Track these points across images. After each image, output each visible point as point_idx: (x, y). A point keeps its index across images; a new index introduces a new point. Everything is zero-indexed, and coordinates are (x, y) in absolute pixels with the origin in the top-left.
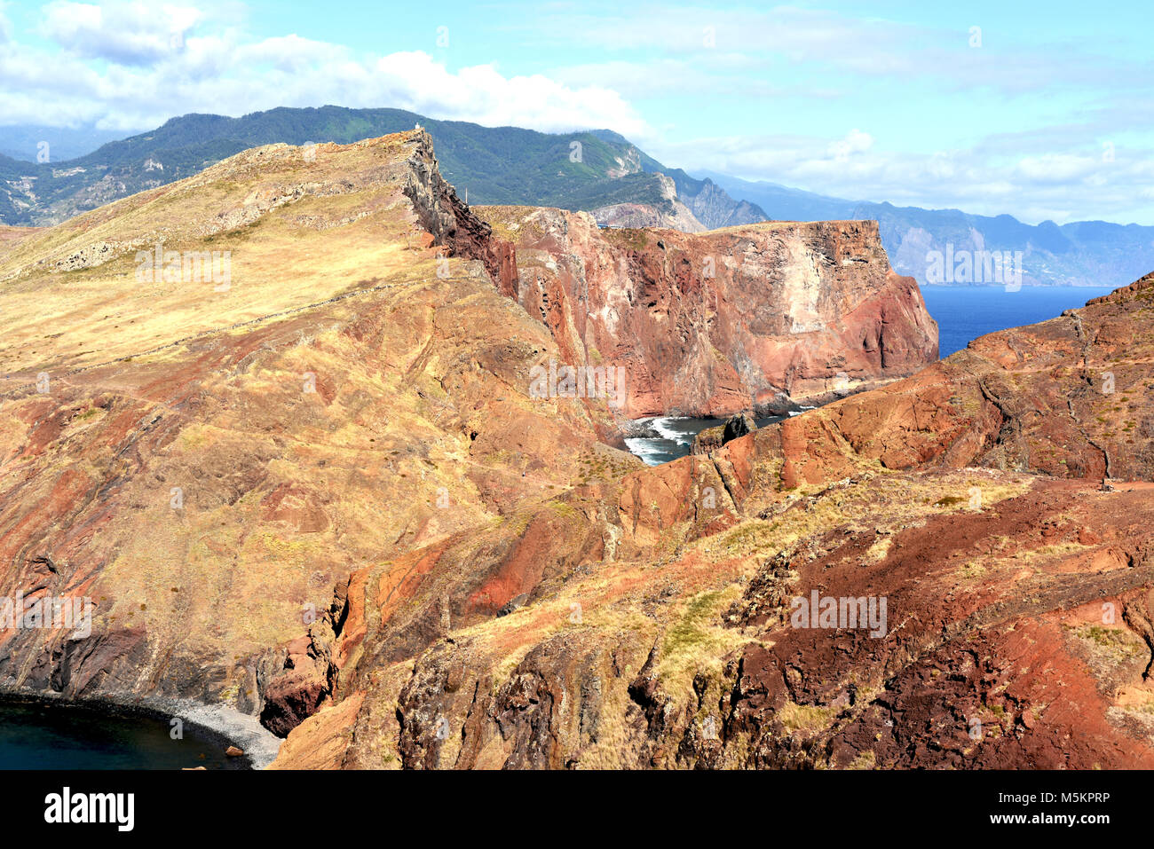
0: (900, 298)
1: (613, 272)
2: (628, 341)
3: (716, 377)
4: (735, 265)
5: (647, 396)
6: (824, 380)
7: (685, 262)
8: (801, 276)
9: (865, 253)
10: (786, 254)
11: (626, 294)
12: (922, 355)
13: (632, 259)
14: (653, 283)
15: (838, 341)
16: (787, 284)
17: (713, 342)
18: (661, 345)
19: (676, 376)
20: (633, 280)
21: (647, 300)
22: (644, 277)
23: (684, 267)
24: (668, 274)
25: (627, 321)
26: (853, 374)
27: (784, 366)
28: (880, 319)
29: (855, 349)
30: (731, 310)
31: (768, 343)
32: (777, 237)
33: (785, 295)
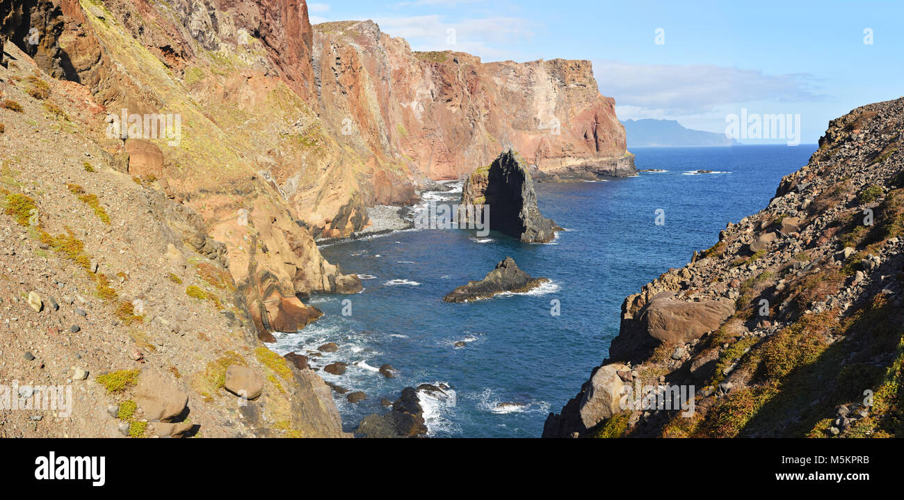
0: (606, 109)
1: (420, 77)
2: (432, 126)
3: (489, 152)
4: (502, 83)
5: (445, 165)
6: (560, 159)
7: (474, 73)
8: (544, 93)
9: (584, 81)
10: (535, 78)
11: (430, 93)
12: (618, 144)
13: (434, 68)
14: (450, 86)
15: (569, 134)
16: (535, 98)
17: (487, 130)
18: (456, 130)
19: (466, 151)
20: (435, 83)
21: (446, 98)
22: (443, 81)
23: (472, 77)
24: (460, 80)
25: (430, 111)
26: (579, 155)
27: (534, 150)
28: (595, 121)
29: (580, 139)
30: (500, 112)
31: (524, 136)
32: (528, 67)
33: (534, 105)
